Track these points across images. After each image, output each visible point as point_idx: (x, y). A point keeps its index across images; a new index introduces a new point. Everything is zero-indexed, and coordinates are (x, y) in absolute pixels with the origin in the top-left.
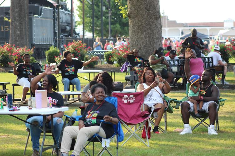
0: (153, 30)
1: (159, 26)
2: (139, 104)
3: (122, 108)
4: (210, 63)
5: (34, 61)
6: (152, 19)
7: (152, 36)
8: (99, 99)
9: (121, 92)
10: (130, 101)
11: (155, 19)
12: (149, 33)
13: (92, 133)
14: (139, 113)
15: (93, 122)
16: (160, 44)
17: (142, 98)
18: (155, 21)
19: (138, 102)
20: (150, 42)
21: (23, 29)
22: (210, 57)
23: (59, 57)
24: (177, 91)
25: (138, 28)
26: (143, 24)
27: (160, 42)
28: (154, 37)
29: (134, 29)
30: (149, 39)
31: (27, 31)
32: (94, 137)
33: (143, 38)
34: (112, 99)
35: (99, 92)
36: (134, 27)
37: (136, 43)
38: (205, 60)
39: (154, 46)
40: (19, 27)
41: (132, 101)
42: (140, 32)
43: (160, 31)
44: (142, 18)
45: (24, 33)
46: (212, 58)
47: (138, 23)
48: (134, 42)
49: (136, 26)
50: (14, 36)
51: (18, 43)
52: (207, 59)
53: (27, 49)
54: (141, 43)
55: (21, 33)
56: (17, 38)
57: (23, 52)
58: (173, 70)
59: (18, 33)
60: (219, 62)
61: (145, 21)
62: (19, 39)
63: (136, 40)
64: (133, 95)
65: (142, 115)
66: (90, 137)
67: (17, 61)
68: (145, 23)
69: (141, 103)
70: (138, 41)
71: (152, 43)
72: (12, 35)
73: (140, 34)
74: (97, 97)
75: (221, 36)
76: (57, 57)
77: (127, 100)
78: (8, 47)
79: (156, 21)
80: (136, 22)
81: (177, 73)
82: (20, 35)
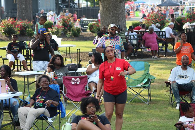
0: (118, 11)
1: (123, 8)
2: (84, 85)
3: (70, 89)
4: (164, 36)
5: (32, 32)
6: (117, 2)
7: (118, 16)
8: (44, 87)
9: (76, 71)
10: (77, 83)
11: (119, 2)
12: (115, 13)
13: (39, 114)
14: (83, 92)
15: (40, 105)
16: (124, 22)
17: (86, 81)
18: (119, 4)
19: (83, 84)
20: (116, 20)
21: (28, 4)
22: (164, 31)
23: (52, 29)
24: (136, 60)
25: (107, 9)
26: (111, 6)
27: (124, 20)
28: (119, 16)
29: (104, 10)
30: (115, 18)
31: (31, 6)
32: (41, 116)
33: (111, 17)
34: (55, 86)
35: (44, 81)
36: (103, 9)
37: (105, 21)
38: (160, 33)
39: (119, 23)
40: (24, 2)
41: (78, 83)
42: (108, 12)
43: (124, 11)
44: (110, 2)
45: (28, 7)
46: (165, 32)
47: (107, 6)
48: (104, 21)
49: (105, 8)
50: (21, 9)
51: (24, 14)
52: (161, 33)
53: (28, 21)
54: (109, 21)
55: (26, 7)
56: (23, 11)
57: (25, 24)
58: (133, 43)
59: (24, 7)
60: (171, 35)
61: (112, 4)
62: (24, 12)
63: (105, 19)
64: (79, 78)
65: (86, 94)
66: (37, 117)
67: (19, 31)
68: (112, 6)
69: (86, 84)
70: (106, 20)
71: (117, 21)
72: (19, 9)
73: (108, 14)
74: (43, 85)
75: (190, 3)
76: (50, 28)
77: (74, 82)
78: (12, 21)
79: (121, 4)
80: (105, 5)
81: (136, 45)
82: (25, 8)
